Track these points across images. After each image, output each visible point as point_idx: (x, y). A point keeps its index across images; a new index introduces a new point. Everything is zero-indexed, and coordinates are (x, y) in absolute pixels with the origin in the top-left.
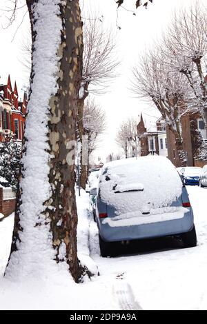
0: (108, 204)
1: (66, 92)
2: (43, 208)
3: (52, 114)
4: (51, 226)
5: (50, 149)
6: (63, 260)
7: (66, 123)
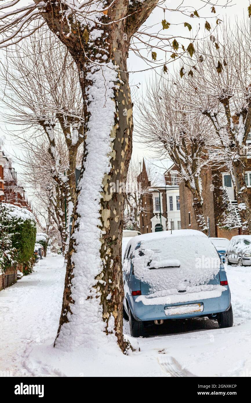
0: (142, 281)
1: (118, 171)
2: (95, 282)
3: (105, 192)
4: (101, 300)
5: (102, 226)
6: (112, 333)
7: (117, 200)
